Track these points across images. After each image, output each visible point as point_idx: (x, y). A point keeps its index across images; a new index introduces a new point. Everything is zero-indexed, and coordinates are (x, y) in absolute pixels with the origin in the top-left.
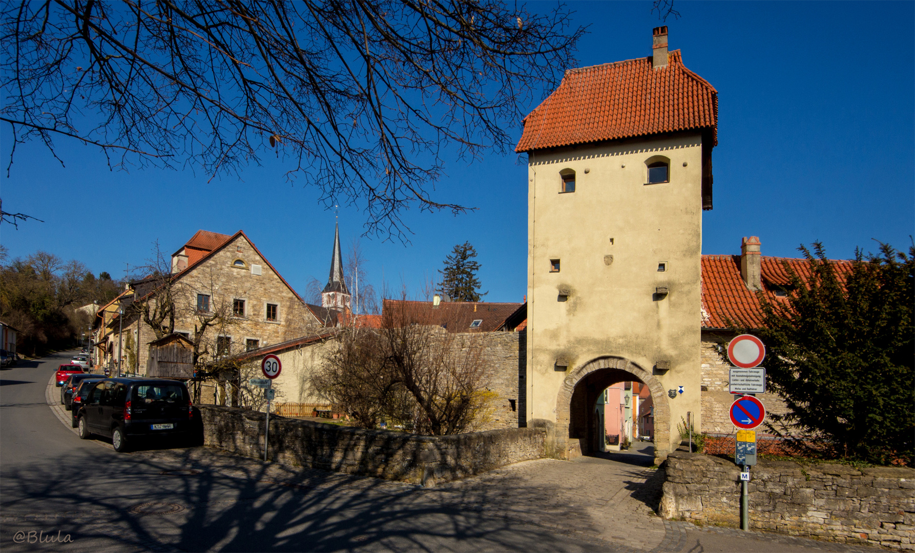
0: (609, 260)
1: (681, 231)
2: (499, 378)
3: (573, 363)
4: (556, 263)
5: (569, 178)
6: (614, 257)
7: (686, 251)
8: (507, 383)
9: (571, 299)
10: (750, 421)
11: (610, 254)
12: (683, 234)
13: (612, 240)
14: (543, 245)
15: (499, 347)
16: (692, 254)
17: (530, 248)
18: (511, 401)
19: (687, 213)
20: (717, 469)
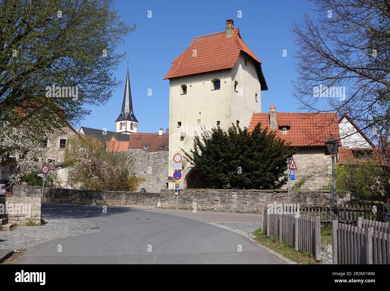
0: (199, 120)
1: (225, 108)
2: (162, 173)
3: (186, 165)
4: (180, 124)
5: (184, 88)
6: (201, 120)
7: (226, 116)
8: (166, 175)
9: (185, 139)
10: (178, 178)
11: (199, 119)
12: (225, 110)
13: (200, 113)
14: (175, 116)
15: (163, 159)
16: (229, 118)
17: (170, 118)
18: (166, 183)
19: (226, 101)
20: (171, 192)
